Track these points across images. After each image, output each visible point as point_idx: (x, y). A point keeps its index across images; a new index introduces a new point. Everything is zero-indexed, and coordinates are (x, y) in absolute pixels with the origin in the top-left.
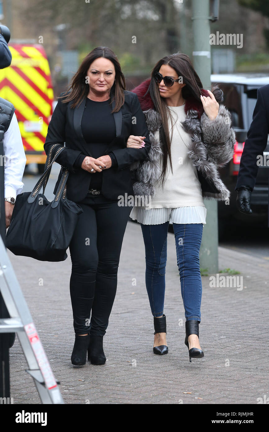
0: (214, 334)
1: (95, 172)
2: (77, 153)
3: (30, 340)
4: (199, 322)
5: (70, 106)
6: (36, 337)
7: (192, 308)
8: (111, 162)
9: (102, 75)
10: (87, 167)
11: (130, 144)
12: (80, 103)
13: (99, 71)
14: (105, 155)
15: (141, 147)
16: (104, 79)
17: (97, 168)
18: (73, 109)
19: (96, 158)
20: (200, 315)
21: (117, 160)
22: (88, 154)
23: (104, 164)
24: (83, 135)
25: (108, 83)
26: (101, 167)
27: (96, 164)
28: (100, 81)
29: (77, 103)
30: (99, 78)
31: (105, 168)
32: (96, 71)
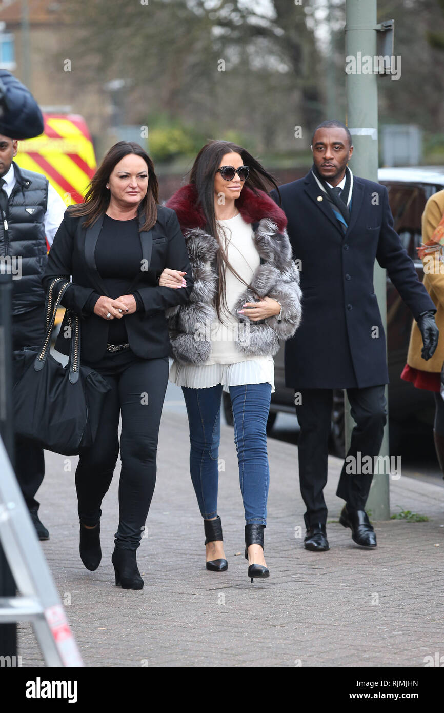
0: (381, 627)
1: (112, 318)
2: (88, 292)
3: (54, 636)
4: (265, 527)
5: (81, 223)
6: (66, 630)
7: (253, 506)
8: (135, 304)
9: (134, 178)
10: (102, 311)
11: (164, 280)
12: (96, 220)
13: (129, 174)
14: (127, 294)
15: (180, 287)
16: (137, 184)
17: (116, 312)
18: (85, 229)
19: (114, 299)
20: (266, 516)
21: (144, 301)
22: (104, 293)
23: (125, 307)
24: (97, 266)
25: (142, 190)
26: (121, 311)
27: (113, 307)
28: (131, 187)
29: (92, 220)
30: (129, 184)
31: (127, 313)
32: (124, 174)
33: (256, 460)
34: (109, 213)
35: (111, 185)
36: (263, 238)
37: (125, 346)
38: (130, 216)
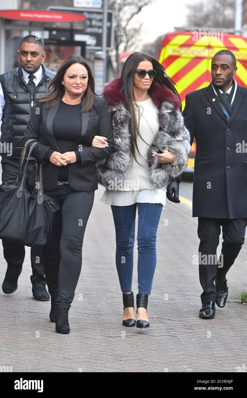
1: (60, 165)
2: (47, 148)
5: (46, 106)
7: (143, 283)
8: (75, 157)
9: (78, 78)
10: (54, 161)
11: (95, 143)
12: (55, 104)
13: (75, 76)
15: (105, 147)
16: (80, 82)
17: (63, 162)
18: (48, 109)
19: (62, 153)
21: (81, 156)
22: (56, 149)
23: (68, 159)
24: (53, 132)
25: (83, 86)
26: (66, 161)
27: (61, 158)
28: (76, 84)
29: (52, 104)
30: (75, 82)
31: (70, 163)
32: (72, 75)
33: (147, 254)
34: (64, 100)
35: (64, 82)
36: (164, 114)
37: (67, 183)
38: (76, 102)
